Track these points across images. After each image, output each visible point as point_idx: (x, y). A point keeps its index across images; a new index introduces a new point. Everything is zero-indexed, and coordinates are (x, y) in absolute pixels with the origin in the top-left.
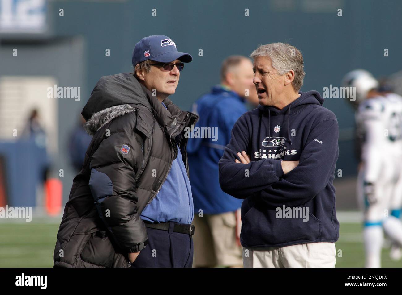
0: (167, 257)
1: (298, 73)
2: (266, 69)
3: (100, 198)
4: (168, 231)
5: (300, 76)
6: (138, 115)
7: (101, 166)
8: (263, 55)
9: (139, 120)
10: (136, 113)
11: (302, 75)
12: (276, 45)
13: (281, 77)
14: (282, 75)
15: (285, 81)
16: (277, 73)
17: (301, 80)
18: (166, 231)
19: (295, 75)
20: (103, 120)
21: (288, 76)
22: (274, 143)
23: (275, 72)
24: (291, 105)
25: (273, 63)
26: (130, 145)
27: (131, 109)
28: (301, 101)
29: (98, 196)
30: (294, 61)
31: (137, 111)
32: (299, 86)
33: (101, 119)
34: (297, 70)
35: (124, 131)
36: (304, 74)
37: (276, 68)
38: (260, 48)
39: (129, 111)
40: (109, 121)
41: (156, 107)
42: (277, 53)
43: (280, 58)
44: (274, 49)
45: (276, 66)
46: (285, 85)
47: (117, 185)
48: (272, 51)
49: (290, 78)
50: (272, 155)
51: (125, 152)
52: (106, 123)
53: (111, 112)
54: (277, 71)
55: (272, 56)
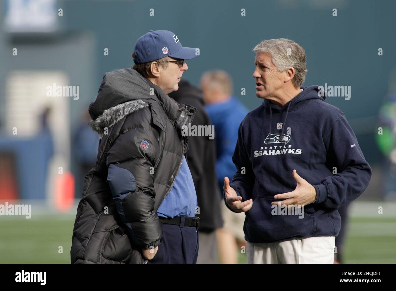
0: (180, 252)
1: (299, 70)
2: (267, 64)
3: (122, 194)
4: (180, 225)
5: (301, 74)
6: (152, 110)
7: (121, 162)
8: (264, 51)
9: (154, 114)
10: (150, 107)
11: (303, 72)
12: (279, 41)
13: (280, 74)
14: (281, 72)
15: (285, 78)
16: (277, 70)
17: (301, 77)
18: (178, 226)
19: (295, 72)
20: (116, 116)
21: (289, 73)
22: (275, 140)
23: (275, 68)
24: (291, 103)
25: (274, 60)
26: (149, 141)
27: (144, 104)
28: (300, 98)
29: (120, 192)
30: (295, 59)
31: (150, 105)
32: (300, 84)
33: (113, 115)
34: (298, 67)
35: (142, 127)
36: (306, 71)
37: (276, 64)
38: (263, 43)
39: (142, 107)
40: (123, 117)
41: (164, 101)
42: (279, 49)
43: (281, 55)
44: (276, 46)
45: (277, 63)
46: (285, 82)
47: (139, 181)
48: (274, 47)
49: (290, 75)
50: (272, 151)
51: (144, 147)
52: (120, 119)
53: (124, 108)
54: (277, 68)
55: (273, 52)
